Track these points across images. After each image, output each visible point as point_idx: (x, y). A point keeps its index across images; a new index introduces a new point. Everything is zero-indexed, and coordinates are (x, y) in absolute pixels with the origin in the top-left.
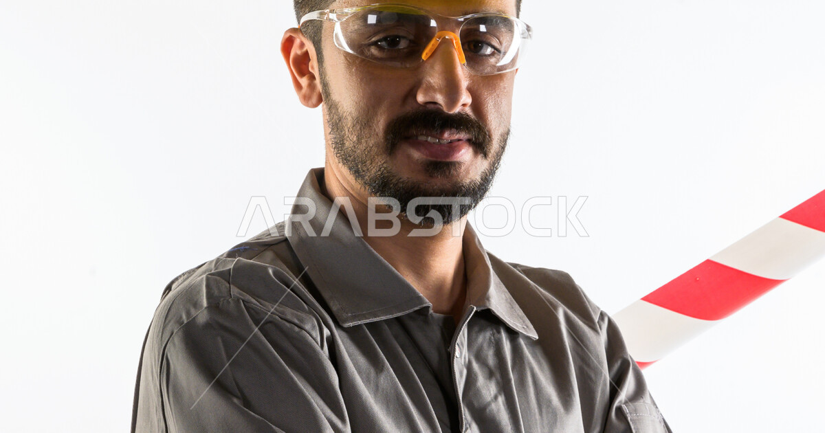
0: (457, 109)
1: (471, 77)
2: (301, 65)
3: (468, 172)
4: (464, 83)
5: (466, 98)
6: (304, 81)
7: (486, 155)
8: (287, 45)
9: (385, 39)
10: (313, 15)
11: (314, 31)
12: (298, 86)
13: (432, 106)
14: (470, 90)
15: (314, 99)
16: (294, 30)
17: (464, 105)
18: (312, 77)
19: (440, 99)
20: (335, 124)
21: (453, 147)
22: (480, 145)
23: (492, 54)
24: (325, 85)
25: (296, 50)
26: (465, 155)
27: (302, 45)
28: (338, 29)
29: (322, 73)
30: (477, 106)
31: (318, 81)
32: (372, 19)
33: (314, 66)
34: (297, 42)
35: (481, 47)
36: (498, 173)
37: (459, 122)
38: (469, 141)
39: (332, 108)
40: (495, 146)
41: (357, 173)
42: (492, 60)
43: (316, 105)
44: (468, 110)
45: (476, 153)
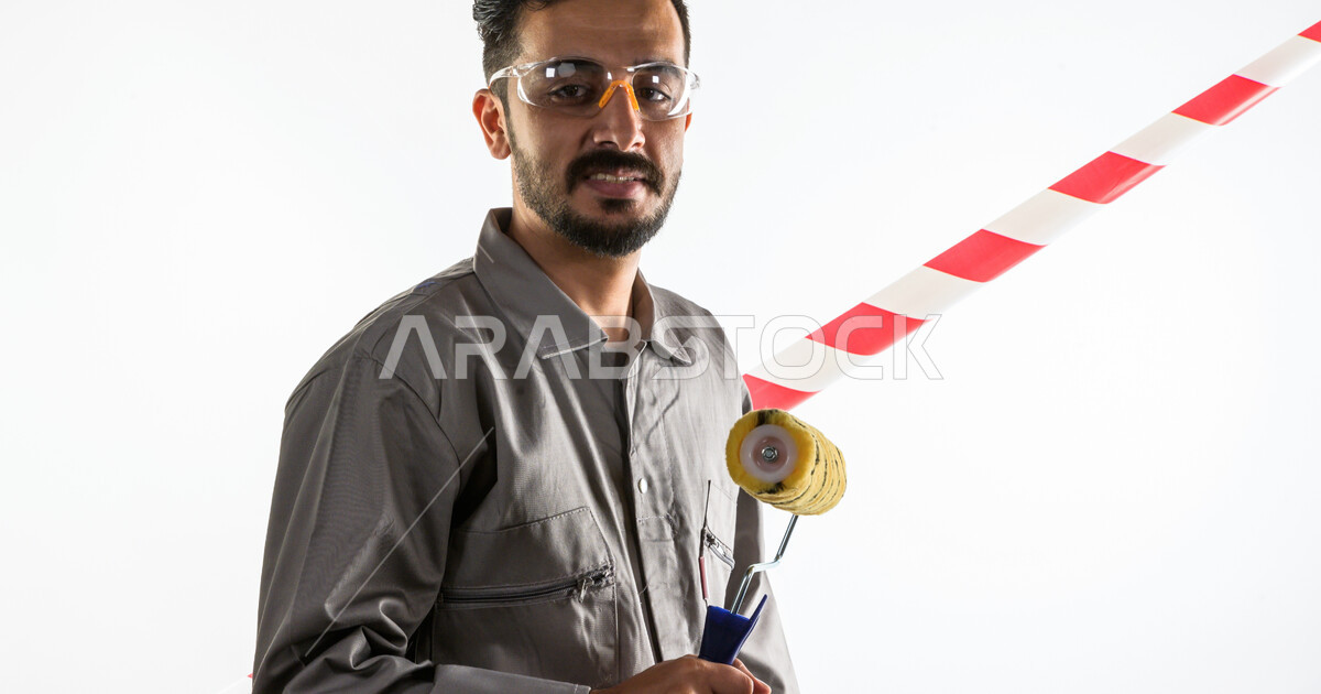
0: (631, 149)
1: (644, 121)
2: (491, 123)
3: (643, 210)
4: (638, 126)
5: (639, 138)
6: (494, 137)
7: (659, 193)
8: (479, 103)
9: (564, 89)
10: (499, 74)
11: (501, 88)
12: (489, 141)
13: (608, 146)
14: (644, 131)
15: (503, 151)
16: (484, 91)
17: (637, 144)
18: (501, 132)
19: (615, 139)
20: (522, 172)
21: (627, 186)
22: (654, 183)
23: (663, 100)
24: (512, 136)
25: (486, 110)
26: (639, 194)
27: (492, 104)
28: (520, 86)
29: (509, 125)
30: (650, 146)
31: (506, 135)
32: (550, 73)
33: (502, 122)
34: (488, 101)
35: (653, 94)
36: (671, 211)
37: (632, 161)
38: (644, 181)
39: (519, 155)
40: (668, 184)
41: (542, 214)
42: (664, 106)
43: (505, 157)
44: (642, 151)
45: (649, 192)
